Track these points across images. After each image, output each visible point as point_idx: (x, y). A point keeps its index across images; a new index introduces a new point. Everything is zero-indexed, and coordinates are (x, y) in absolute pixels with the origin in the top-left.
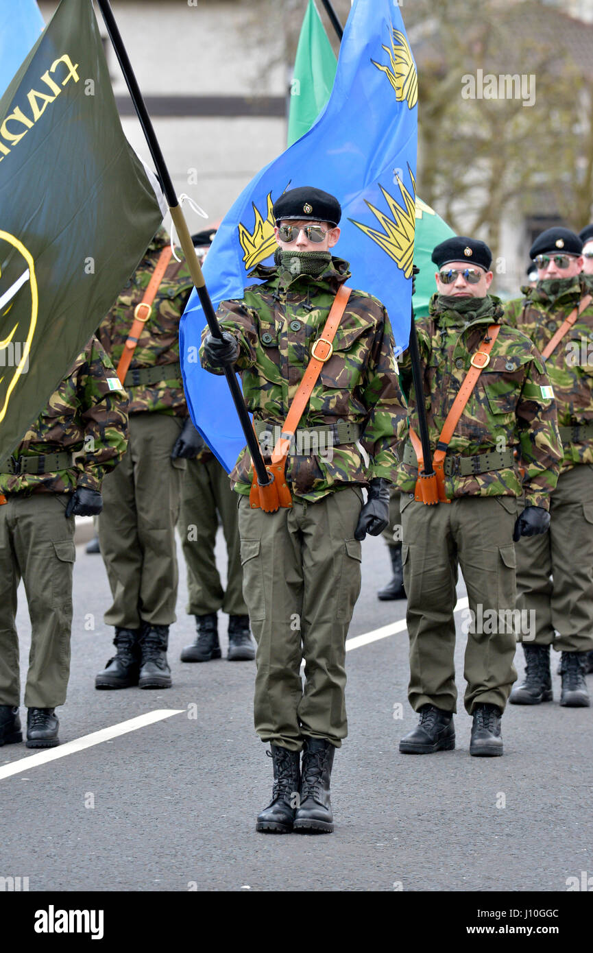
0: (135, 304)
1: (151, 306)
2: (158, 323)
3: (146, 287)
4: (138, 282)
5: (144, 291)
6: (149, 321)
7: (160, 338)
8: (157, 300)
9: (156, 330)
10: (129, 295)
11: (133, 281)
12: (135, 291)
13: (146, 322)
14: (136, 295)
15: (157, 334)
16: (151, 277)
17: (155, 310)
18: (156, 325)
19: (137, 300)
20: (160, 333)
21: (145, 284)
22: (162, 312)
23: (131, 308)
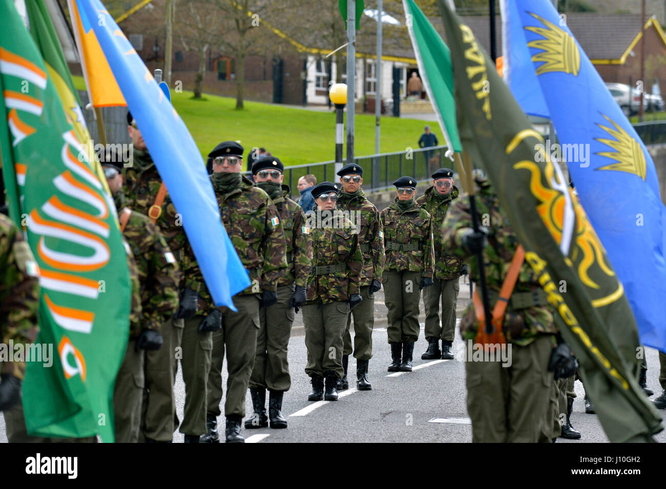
0: (149, 206)
1: (161, 207)
2: (165, 219)
3: (157, 193)
4: (151, 190)
5: (155, 196)
6: (159, 218)
7: (167, 231)
8: (165, 203)
9: (164, 225)
10: (145, 199)
11: (147, 189)
12: (148, 196)
13: (157, 220)
14: (149, 199)
15: (165, 229)
16: (160, 186)
17: (164, 211)
18: (164, 221)
19: (151, 202)
20: (167, 227)
21: (155, 191)
22: (169, 212)
23: (146, 209)
